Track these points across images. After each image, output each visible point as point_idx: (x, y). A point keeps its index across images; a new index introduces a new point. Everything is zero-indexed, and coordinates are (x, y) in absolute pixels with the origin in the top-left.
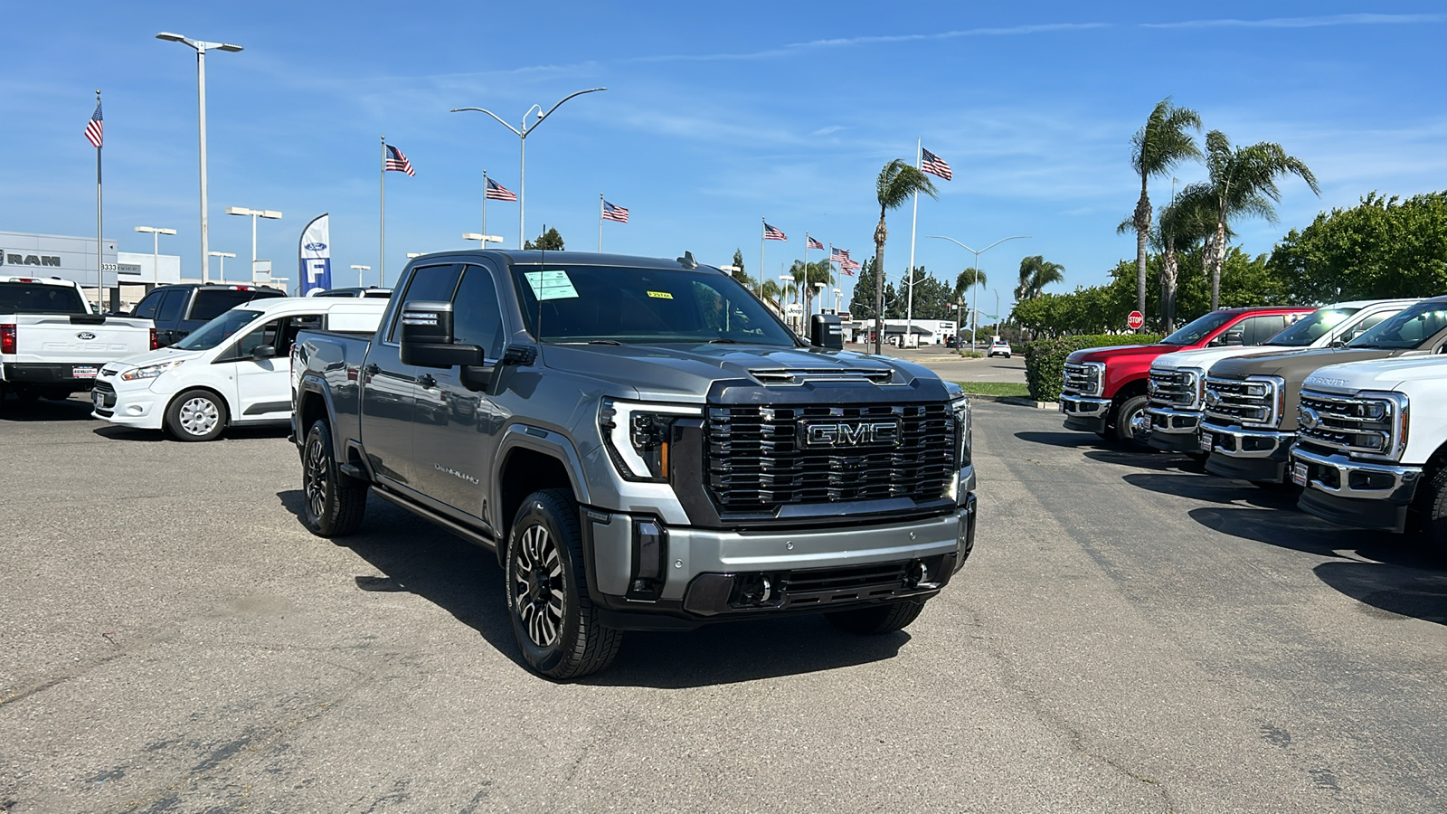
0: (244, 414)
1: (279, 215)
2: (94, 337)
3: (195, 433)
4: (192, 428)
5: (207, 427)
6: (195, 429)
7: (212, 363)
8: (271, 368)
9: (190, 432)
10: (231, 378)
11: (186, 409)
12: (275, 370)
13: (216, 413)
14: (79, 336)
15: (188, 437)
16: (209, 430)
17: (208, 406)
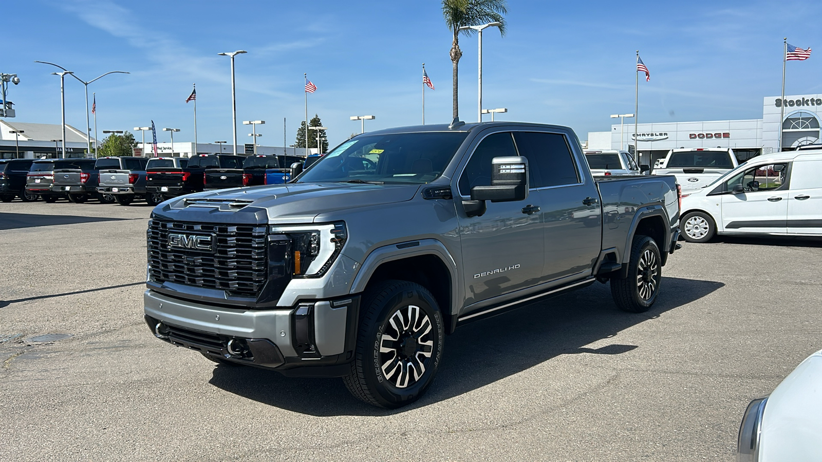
0: (726, 228)
2: (697, 180)
3: (694, 237)
4: (692, 234)
5: (702, 234)
6: (694, 235)
7: (707, 196)
8: (745, 199)
9: (690, 236)
10: (717, 205)
11: (689, 223)
12: (748, 200)
13: (707, 226)
14: (689, 180)
15: (689, 239)
16: (703, 236)
17: (703, 221)
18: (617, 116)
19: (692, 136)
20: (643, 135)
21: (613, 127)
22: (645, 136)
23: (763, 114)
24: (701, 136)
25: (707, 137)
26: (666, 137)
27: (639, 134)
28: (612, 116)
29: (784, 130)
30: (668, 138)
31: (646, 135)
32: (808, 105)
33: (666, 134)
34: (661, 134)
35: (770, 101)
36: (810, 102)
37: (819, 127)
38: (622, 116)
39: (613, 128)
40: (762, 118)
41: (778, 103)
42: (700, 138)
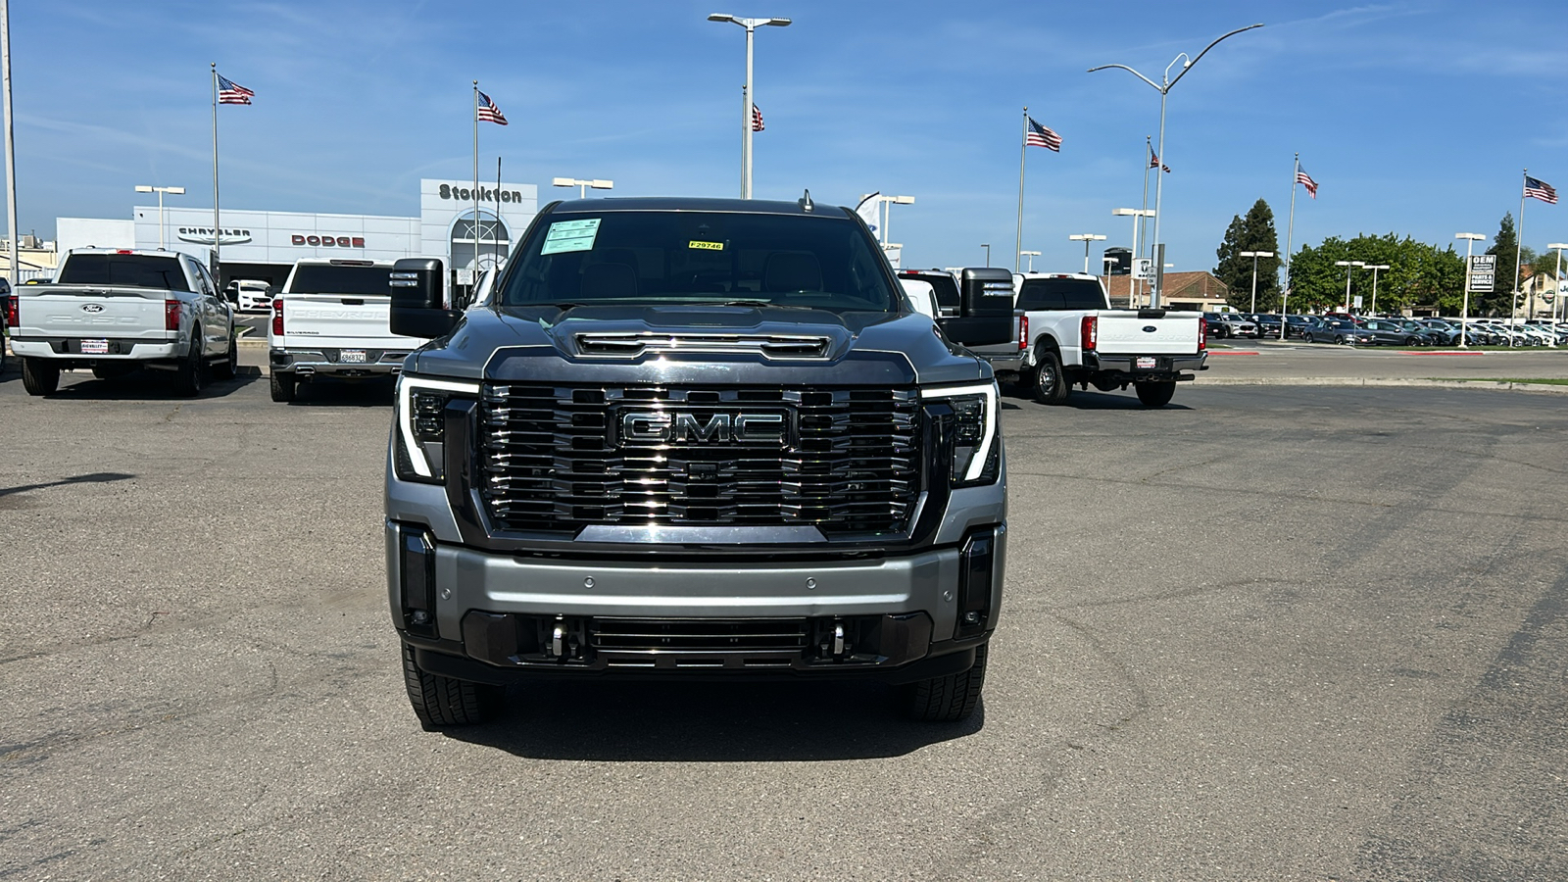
1: (911, 200)
18: (149, 189)
19: (297, 240)
20: (200, 231)
21: (137, 210)
22: (205, 233)
23: (420, 209)
24: (314, 241)
25: (325, 244)
26: (246, 238)
27: (192, 229)
28: (139, 188)
29: (455, 240)
30: (250, 240)
31: (207, 232)
32: (490, 199)
33: (246, 233)
34: (237, 233)
35: (430, 187)
36: (492, 196)
37: (507, 239)
38: (160, 190)
39: (137, 213)
40: (420, 216)
41: (445, 192)
42: (310, 243)
